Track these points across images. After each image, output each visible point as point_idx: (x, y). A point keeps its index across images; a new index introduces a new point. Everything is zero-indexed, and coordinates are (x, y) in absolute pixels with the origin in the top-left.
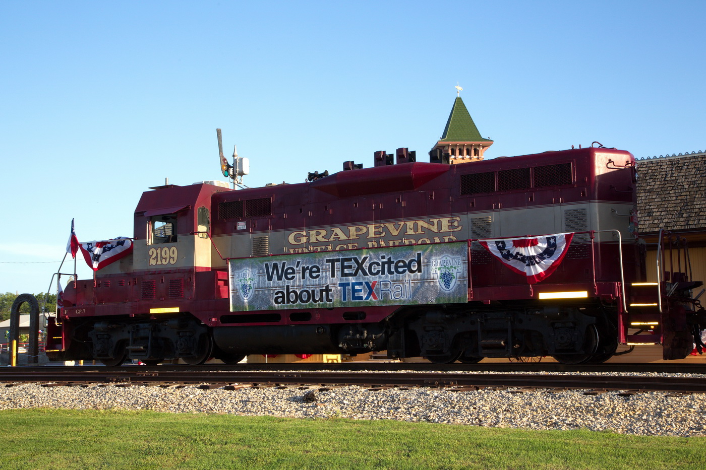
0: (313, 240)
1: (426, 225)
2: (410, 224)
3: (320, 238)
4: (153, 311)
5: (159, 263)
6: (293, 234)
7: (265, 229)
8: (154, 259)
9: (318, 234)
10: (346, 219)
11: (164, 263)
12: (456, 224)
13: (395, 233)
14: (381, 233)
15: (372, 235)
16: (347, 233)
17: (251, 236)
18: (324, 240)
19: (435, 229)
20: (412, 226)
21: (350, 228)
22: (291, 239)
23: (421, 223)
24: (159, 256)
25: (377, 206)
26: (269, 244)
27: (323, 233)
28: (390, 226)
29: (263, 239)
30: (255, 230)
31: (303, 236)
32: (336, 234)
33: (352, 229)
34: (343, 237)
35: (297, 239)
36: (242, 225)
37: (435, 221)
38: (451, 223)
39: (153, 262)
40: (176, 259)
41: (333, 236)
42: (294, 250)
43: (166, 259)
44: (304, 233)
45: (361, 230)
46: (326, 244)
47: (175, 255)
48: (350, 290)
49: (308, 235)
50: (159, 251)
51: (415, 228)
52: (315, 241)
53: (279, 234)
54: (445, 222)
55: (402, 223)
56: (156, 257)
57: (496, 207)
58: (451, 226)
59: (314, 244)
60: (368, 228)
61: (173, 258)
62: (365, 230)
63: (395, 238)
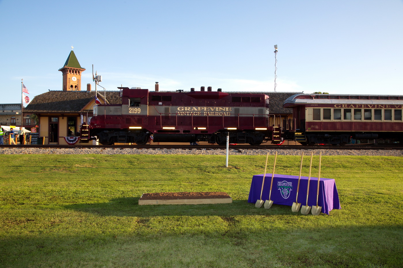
0: (186, 110)
1: (222, 109)
2: (217, 108)
3: (188, 109)
4: (130, 128)
5: (133, 112)
6: (179, 107)
7: (169, 105)
8: (131, 111)
9: (188, 108)
10: (197, 105)
12: (230, 109)
14: (208, 110)
15: (205, 110)
16: (197, 109)
17: (164, 107)
18: (190, 110)
19: (224, 110)
20: (218, 109)
21: (198, 108)
22: (178, 109)
23: (220, 108)
24: (133, 110)
25: (207, 102)
27: (190, 108)
28: (211, 108)
29: (169, 108)
30: (165, 105)
31: (183, 108)
32: (194, 109)
33: (199, 108)
34: (196, 110)
35: (180, 109)
36: (160, 103)
37: (224, 108)
38: (229, 109)
39: (130, 112)
40: (140, 112)
41: (193, 109)
42: (179, 112)
43: (136, 112)
45: (202, 108)
46: (190, 111)
49: (184, 108)
50: (133, 109)
51: (219, 109)
53: (174, 107)
54: (227, 108)
55: (215, 108)
56: (132, 111)
57: (241, 106)
58: (229, 110)
59: (186, 111)
60: (204, 108)
62: (203, 108)
63: (212, 111)
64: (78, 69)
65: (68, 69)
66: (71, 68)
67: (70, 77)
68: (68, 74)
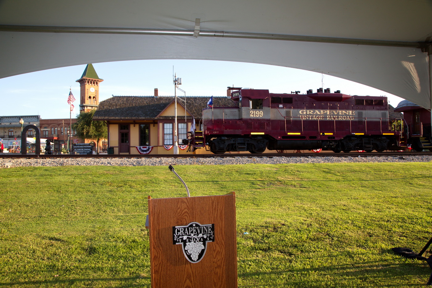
0: (308, 113)
1: (345, 112)
2: (340, 111)
3: (311, 113)
4: (252, 133)
5: (255, 116)
6: (301, 111)
7: (290, 108)
8: (252, 114)
9: (310, 111)
10: (319, 108)
11: (257, 116)
12: (354, 113)
13: (336, 114)
14: (331, 113)
16: (320, 112)
17: (285, 110)
18: (312, 114)
19: (348, 114)
20: (341, 112)
21: (321, 111)
22: (300, 112)
23: (344, 112)
24: (255, 114)
25: (330, 105)
26: (292, 113)
27: (312, 111)
28: (334, 112)
29: (290, 111)
30: (286, 108)
32: (316, 112)
33: (322, 111)
34: (319, 113)
35: (302, 112)
36: (281, 106)
37: (348, 111)
38: (352, 112)
39: (252, 116)
40: (262, 115)
41: (315, 113)
43: (258, 115)
44: (305, 111)
45: (325, 112)
46: (313, 115)
47: (262, 114)
49: (306, 112)
50: (255, 112)
51: (342, 113)
52: (309, 114)
53: (296, 110)
54: (351, 112)
55: (338, 111)
56: (253, 114)
57: (365, 109)
58: (352, 113)
59: (308, 115)
61: (261, 115)
62: (326, 112)
63: (336, 115)
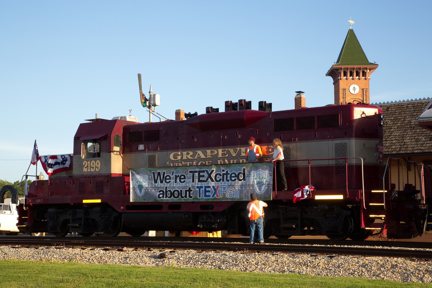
2: (243, 149)
3: (189, 157)
4: (85, 201)
5: (89, 170)
6: (173, 154)
7: (155, 150)
8: (86, 168)
9: (188, 154)
10: (205, 145)
11: (92, 170)
13: (234, 155)
14: (226, 155)
15: (220, 156)
16: (205, 154)
17: (147, 154)
18: (191, 158)
20: (244, 151)
21: (207, 151)
22: (171, 157)
24: (89, 166)
25: (224, 137)
26: (158, 159)
27: (191, 153)
28: (231, 150)
29: (154, 156)
30: (149, 150)
31: (179, 155)
32: (199, 155)
33: (209, 151)
34: (203, 156)
35: (175, 157)
36: (141, 147)
38: (268, 149)
39: (85, 170)
41: (197, 156)
42: (173, 164)
43: (93, 168)
44: (180, 153)
45: (213, 152)
46: (192, 161)
48: (203, 191)
49: (182, 155)
50: (89, 163)
52: (186, 159)
53: (164, 153)
54: (264, 148)
55: (238, 149)
56: (87, 167)
57: (295, 140)
58: (268, 151)
59: (185, 161)
60: (218, 151)
61: (98, 167)
62: (216, 152)
63: (234, 158)
64: (362, 67)
65: (339, 71)
66: (346, 66)
67: (345, 87)
68: (340, 81)
